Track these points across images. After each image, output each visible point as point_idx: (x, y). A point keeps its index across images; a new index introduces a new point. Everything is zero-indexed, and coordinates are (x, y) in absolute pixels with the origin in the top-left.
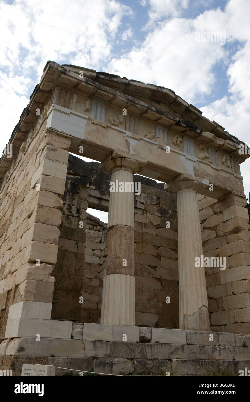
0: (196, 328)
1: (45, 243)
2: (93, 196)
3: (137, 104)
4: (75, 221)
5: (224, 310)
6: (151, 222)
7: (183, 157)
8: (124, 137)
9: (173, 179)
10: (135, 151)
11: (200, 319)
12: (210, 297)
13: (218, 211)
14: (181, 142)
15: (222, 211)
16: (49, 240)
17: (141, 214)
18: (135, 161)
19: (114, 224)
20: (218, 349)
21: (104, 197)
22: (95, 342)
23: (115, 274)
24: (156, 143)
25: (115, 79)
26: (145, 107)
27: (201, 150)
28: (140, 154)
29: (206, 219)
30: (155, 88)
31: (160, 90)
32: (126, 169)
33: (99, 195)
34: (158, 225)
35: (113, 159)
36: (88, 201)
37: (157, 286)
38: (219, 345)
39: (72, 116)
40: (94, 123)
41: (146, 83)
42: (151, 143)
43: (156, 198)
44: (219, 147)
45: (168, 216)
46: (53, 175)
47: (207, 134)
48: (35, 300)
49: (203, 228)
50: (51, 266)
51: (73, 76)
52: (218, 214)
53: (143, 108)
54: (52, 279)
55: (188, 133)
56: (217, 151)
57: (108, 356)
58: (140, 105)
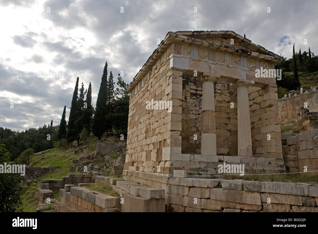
0: (246, 156)
1: (176, 122)
2: (192, 89)
3: (214, 45)
4: (184, 103)
5: (263, 146)
6: (224, 100)
7: (240, 69)
8: (208, 64)
9: (235, 81)
10: (214, 71)
11: (247, 152)
12: (256, 139)
13: (261, 94)
14: (239, 61)
15: (263, 95)
16: (178, 121)
17: (219, 96)
18: (214, 77)
19: (205, 110)
20: (256, 164)
21: (198, 89)
22: (199, 162)
23: (206, 133)
24: (225, 64)
25: (202, 33)
26: (219, 46)
27: (250, 63)
28: (217, 72)
29: (255, 98)
30: (224, 33)
31: (227, 33)
32: (210, 81)
33: (196, 88)
34: (228, 101)
35: (203, 77)
36: (190, 92)
37: (228, 134)
38: (256, 163)
39: (182, 58)
40: (193, 60)
41: (218, 31)
42: (222, 65)
43: (227, 86)
44: (262, 59)
45: (234, 95)
46: (177, 91)
47: (254, 54)
48: (175, 146)
49: (253, 103)
50: (179, 132)
51: (181, 37)
52: (261, 96)
53: (218, 47)
54: (180, 137)
55: (243, 54)
56: (261, 61)
57: (205, 167)
58: (216, 45)
